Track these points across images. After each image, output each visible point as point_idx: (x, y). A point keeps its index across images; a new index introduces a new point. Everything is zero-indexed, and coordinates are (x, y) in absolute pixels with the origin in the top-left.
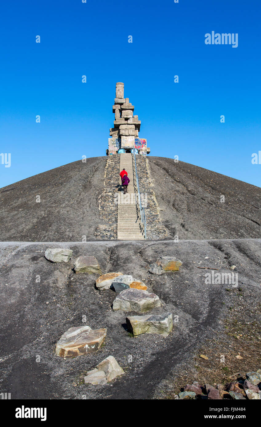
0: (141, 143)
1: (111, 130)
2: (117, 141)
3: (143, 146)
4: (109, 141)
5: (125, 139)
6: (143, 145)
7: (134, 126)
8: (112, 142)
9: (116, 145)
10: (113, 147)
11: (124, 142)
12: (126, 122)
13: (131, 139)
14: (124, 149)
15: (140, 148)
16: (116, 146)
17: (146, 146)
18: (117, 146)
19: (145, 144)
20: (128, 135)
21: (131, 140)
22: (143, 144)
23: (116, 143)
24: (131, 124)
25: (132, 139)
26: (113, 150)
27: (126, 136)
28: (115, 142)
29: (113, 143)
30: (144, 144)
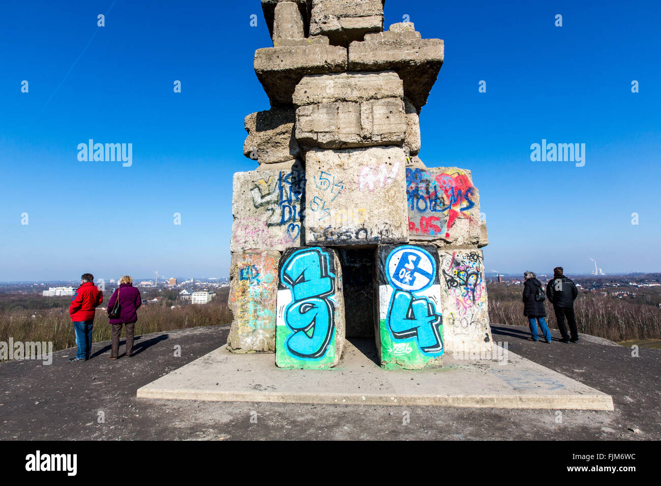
0: (441, 194)
1: (252, 125)
2: (287, 187)
3: (453, 216)
4: (236, 185)
5: (336, 175)
6: (457, 209)
7: (392, 83)
8: (256, 194)
9: (278, 211)
10: (261, 225)
11: (329, 195)
12: (338, 55)
13: (376, 170)
14: (329, 246)
15: (438, 230)
16: (276, 218)
17: (475, 211)
18: (283, 222)
19: (471, 205)
20: (353, 139)
21: (381, 177)
22: (456, 202)
23: (279, 202)
24: (377, 68)
25: (383, 167)
26: (261, 247)
27: (342, 147)
28: (274, 197)
29: (259, 201)
30: (465, 204)
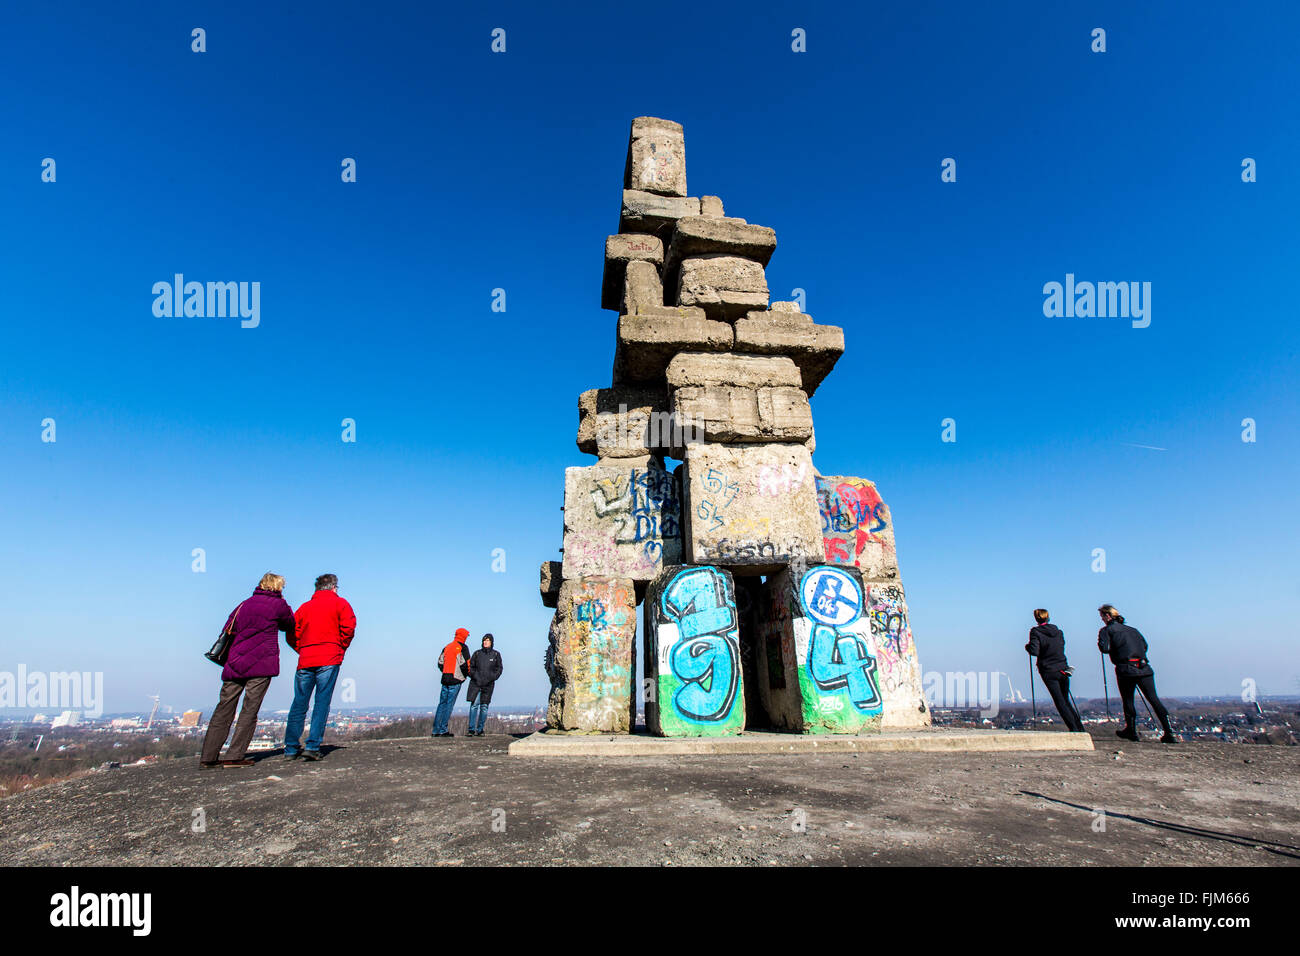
0: (844, 509)
1: (590, 405)
2: (643, 490)
3: (862, 539)
4: (571, 485)
5: (728, 475)
6: (866, 529)
7: (788, 370)
8: (598, 498)
9: (631, 523)
10: (608, 542)
11: (721, 500)
12: (721, 332)
13: (778, 471)
14: (725, 566)
15: (845, 556)
16: (629, 533)
17: (888, 533)
18: (638, 539)
19: (882, 525)
20: (751, 432)
21: (786, 480)
22: (863, 521)
23: (632, 510)
24: (769, 352)
25: (786, 468)
26: (608, 573)
27: (733, 440)
28: (624, 503)
29: (604, 508)
30: (875, 524)
